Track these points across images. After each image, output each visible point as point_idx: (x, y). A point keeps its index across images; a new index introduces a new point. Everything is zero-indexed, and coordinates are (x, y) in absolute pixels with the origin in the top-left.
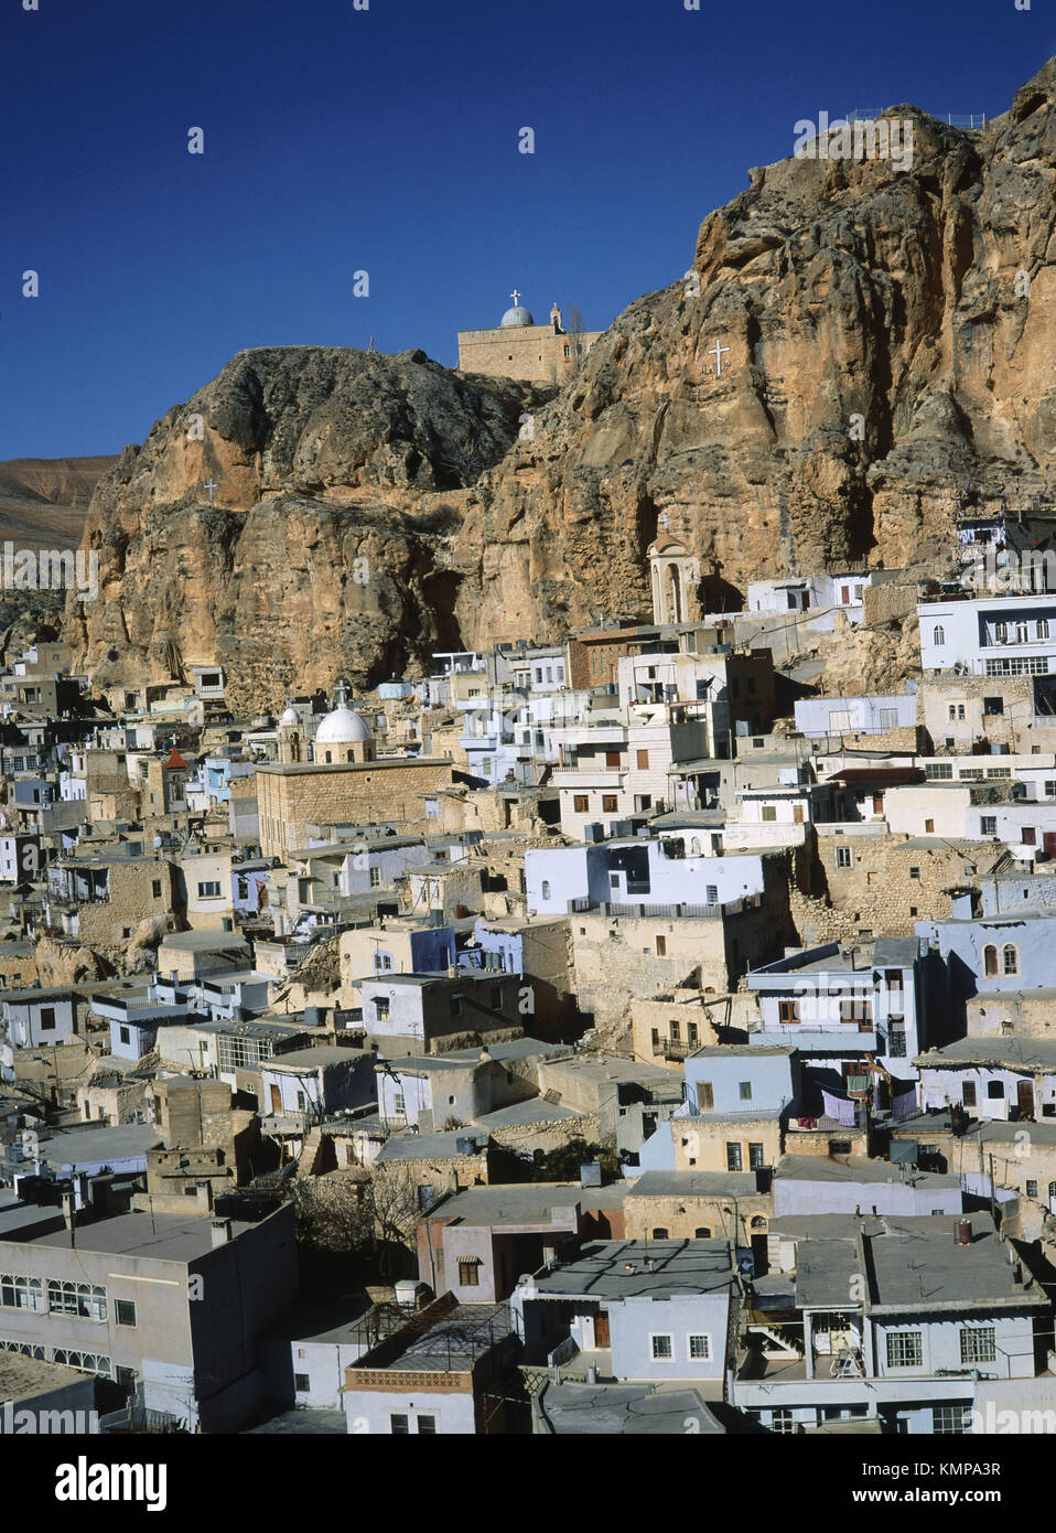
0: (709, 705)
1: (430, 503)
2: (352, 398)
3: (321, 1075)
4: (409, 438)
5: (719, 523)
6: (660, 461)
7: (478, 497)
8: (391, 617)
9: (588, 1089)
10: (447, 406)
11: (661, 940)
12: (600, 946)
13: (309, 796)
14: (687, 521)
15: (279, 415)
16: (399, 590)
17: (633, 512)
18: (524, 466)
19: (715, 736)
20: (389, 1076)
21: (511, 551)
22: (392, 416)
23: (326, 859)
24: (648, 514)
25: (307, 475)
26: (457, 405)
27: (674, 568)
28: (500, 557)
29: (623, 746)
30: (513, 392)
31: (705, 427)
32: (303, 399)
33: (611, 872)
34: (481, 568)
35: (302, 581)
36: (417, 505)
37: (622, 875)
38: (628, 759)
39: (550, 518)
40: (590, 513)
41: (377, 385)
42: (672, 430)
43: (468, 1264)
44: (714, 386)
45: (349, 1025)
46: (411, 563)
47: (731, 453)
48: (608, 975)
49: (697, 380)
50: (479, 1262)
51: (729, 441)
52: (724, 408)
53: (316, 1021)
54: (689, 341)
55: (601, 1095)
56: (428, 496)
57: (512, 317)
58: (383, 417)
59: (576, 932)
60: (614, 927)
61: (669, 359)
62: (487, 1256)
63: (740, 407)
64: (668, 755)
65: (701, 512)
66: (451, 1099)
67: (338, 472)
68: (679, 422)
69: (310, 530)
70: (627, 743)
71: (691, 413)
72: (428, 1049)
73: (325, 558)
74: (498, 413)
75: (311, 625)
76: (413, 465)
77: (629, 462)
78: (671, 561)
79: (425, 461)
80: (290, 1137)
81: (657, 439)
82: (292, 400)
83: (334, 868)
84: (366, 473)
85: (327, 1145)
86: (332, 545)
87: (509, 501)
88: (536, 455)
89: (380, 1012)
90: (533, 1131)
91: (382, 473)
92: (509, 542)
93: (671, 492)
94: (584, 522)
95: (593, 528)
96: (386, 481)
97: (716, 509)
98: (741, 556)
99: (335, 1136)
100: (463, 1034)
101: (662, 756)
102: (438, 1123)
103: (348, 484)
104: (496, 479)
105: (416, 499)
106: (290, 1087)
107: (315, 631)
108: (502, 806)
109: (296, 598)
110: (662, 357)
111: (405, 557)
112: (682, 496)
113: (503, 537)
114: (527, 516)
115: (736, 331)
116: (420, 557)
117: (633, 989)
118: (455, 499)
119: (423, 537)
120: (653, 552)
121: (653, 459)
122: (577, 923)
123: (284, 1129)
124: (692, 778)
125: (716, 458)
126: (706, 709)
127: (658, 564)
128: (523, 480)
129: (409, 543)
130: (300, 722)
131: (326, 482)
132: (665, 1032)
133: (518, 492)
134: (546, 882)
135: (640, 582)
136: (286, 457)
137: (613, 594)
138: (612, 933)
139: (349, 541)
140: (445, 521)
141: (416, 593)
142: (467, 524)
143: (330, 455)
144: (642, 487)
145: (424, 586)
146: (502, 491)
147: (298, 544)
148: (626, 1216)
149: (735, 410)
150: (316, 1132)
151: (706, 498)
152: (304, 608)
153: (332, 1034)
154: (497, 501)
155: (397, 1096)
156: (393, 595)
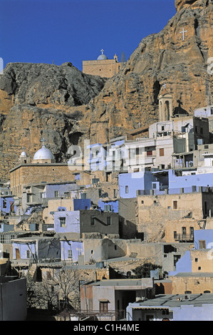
0: (187, 134)
1: (72, 110)
2: (47, 75)
3: (37, 243)
4: (66, 89)
5: (183, 90)
6: (162, 69)
7: (90, 107)
8: (58, 146)
9: (150, 248)
10: (79, 80)
11: (175, 202)
12: (150, 207)
13: (31, 174)
14: (171, 89)
15: (21, 83)
16: (61, 137)
17: (152, 86)
18: (106, 96)
19: (189, 145)
20: (66, 243)
21: (101, 125)
22: (60, 81)
23: (38, 186)
24: (157, 86)
25: (30, 101)
26: (82, 80)
27: (167, 102)
28: (97, 127)
29: (154, 147)
30: (101, 80)
31: (179, 58)
32: (29, 79)
33: (153, 183)
34: (90, 131)
35: (27, 133)
36: (68, 111)
37: (158, 183)
38: (156, 153)
39: (117, 105)
40: (135, 89)
41: (55, 72)
42: (167, 59)
43: (104, 302)
44: (182, 44)
45: (48, 229)
46: (66, 128)
47: (188, 66)
48: (152, 219)
49: (175, 42)
50: (108, 302)
51: (188, 62)
52: (185, 51)
53: (35, 229)
54: (173, 29)
55: (156, 250)
56: (72, 108)
57: (101, 57)
58: (57, 81)
59: (139, 202)
60: (155, 199)
61: (165, 36)
62: (112, 299)
63: (191, 50)
64: (172, 150)
65: (177, 86)
66: (92, 251)
67: (41, 99)
68: (169, 56)
69: (31, 115)
70: (155, 146)
71: (173, 53)
72: (81, 237)
73: (36, 125)
74: (96, 84)
75: (30, 148)
76: (67, 97)
77: (151, 69)
78: (167, 100)
79: (71, 96)
80: (23, 268)
81: (161, 62)
82: (25, 79)
83: (41, 191)
84: (51, 100)
85: (39, 271)
86: (38, 120)
87: (101, 108)
88: (111, 92)
89: (61, 223)
90: (127, 264)
91: (56, 99)
92: (100, 122)
93: (166, 79)
94: (133, 92)
95: (136, 95)
96: (58, 102)
97: (182, 85)
98: (191, 102)
99: (42, 267)
100: (96, 233)
101: (169, 151)
102: (86, 261)
103: (44, 103)
104: (96, 101)
105: (67, 109)
106: (23, 249)
107: (31, 150)
108: (105, 175)
109: (24, 139)
110: (162, 36)
111: (63, 125)
112: (169, 80)
113: (98, 120)
114: (107, 113)
115: (190, 24)
116: (68, 126)
117: (163, 224)
118: (81, 108)
119: (70, 120)
120: (160, 96)
121: (159, 68)
122: (140, 200)
123: (21, 264)
124: (182, 157)
125: (183, 67)
126: (186, 136)
127: (162, 101)
128: (105, 101)
129: (65, 121)
130: (27, 156)
131: (36, 102)
132: (180, 232)
133: (104, 104)
134: (127, 186)
135: (153, 112)
136: (22, 97)
137: (143, 119)
138: (155, 201)
139: (44, 119)
140: (77, 116)
141: (67, 138)
142: (85, 116)
143: (38, 93)
144: (155, 77)
145: (70, 136)
146: (98, 105)
147: (26, 120)
148: (173, 286)
149: (190, 51)
150: (35, 266)
151: (179, 81)
152: (26, 142)
153: (41, 233)
154: (96, 108)
155: (69, 251)
156: (59, 138)
